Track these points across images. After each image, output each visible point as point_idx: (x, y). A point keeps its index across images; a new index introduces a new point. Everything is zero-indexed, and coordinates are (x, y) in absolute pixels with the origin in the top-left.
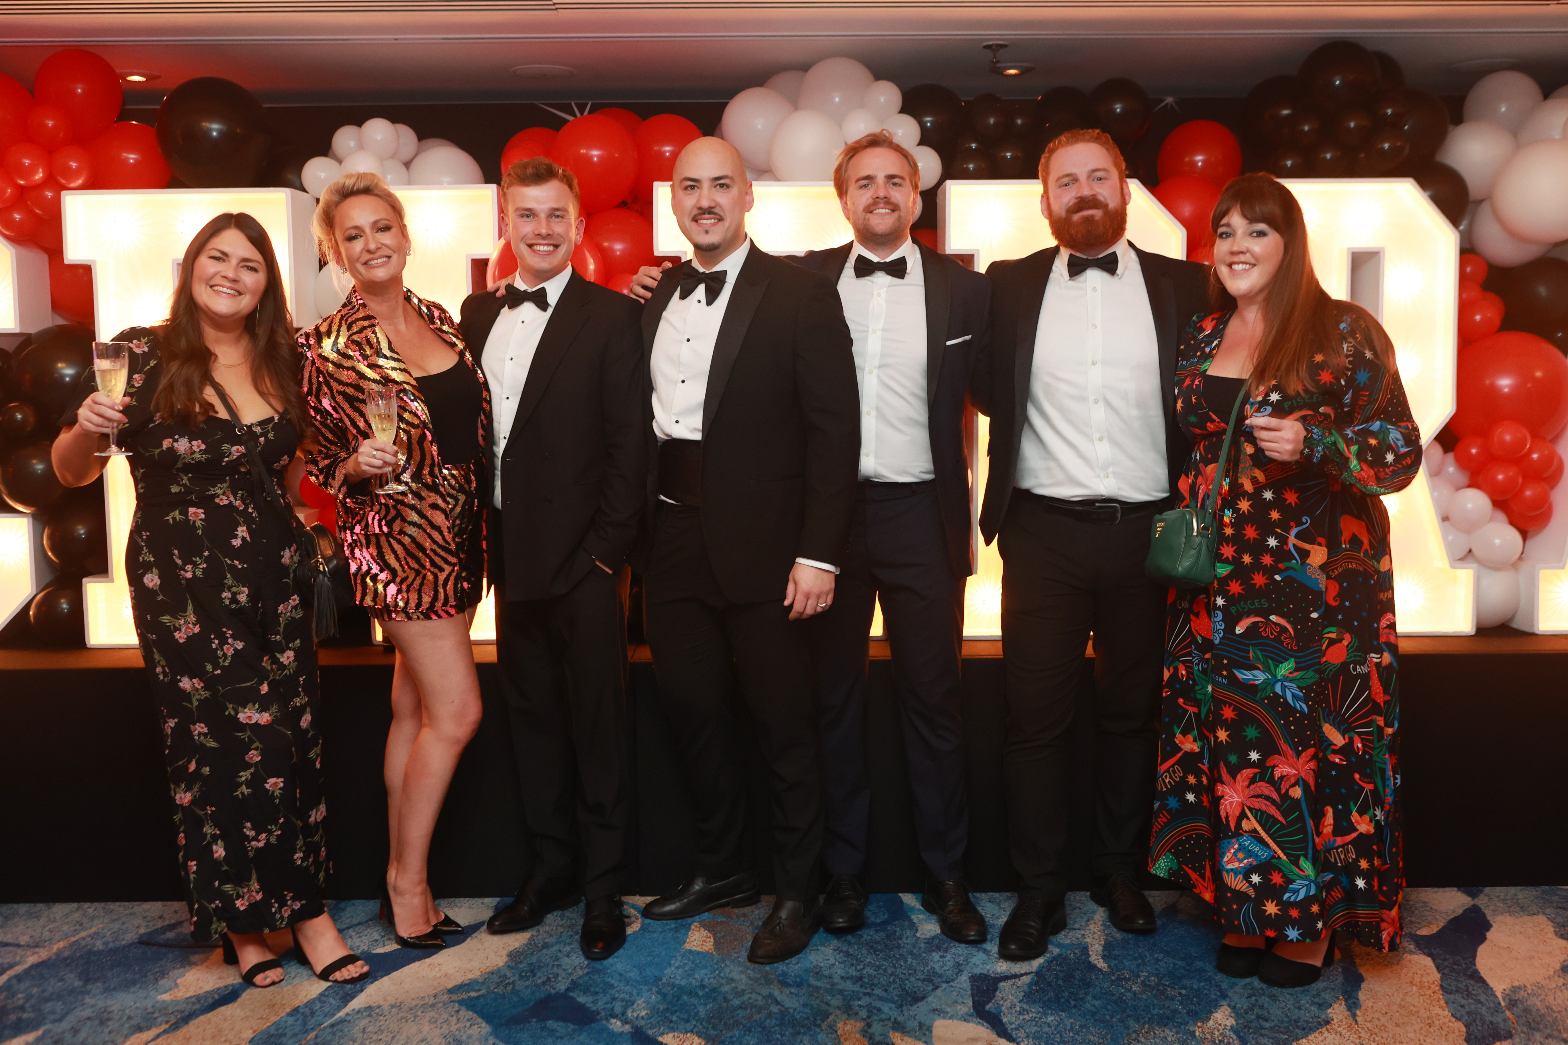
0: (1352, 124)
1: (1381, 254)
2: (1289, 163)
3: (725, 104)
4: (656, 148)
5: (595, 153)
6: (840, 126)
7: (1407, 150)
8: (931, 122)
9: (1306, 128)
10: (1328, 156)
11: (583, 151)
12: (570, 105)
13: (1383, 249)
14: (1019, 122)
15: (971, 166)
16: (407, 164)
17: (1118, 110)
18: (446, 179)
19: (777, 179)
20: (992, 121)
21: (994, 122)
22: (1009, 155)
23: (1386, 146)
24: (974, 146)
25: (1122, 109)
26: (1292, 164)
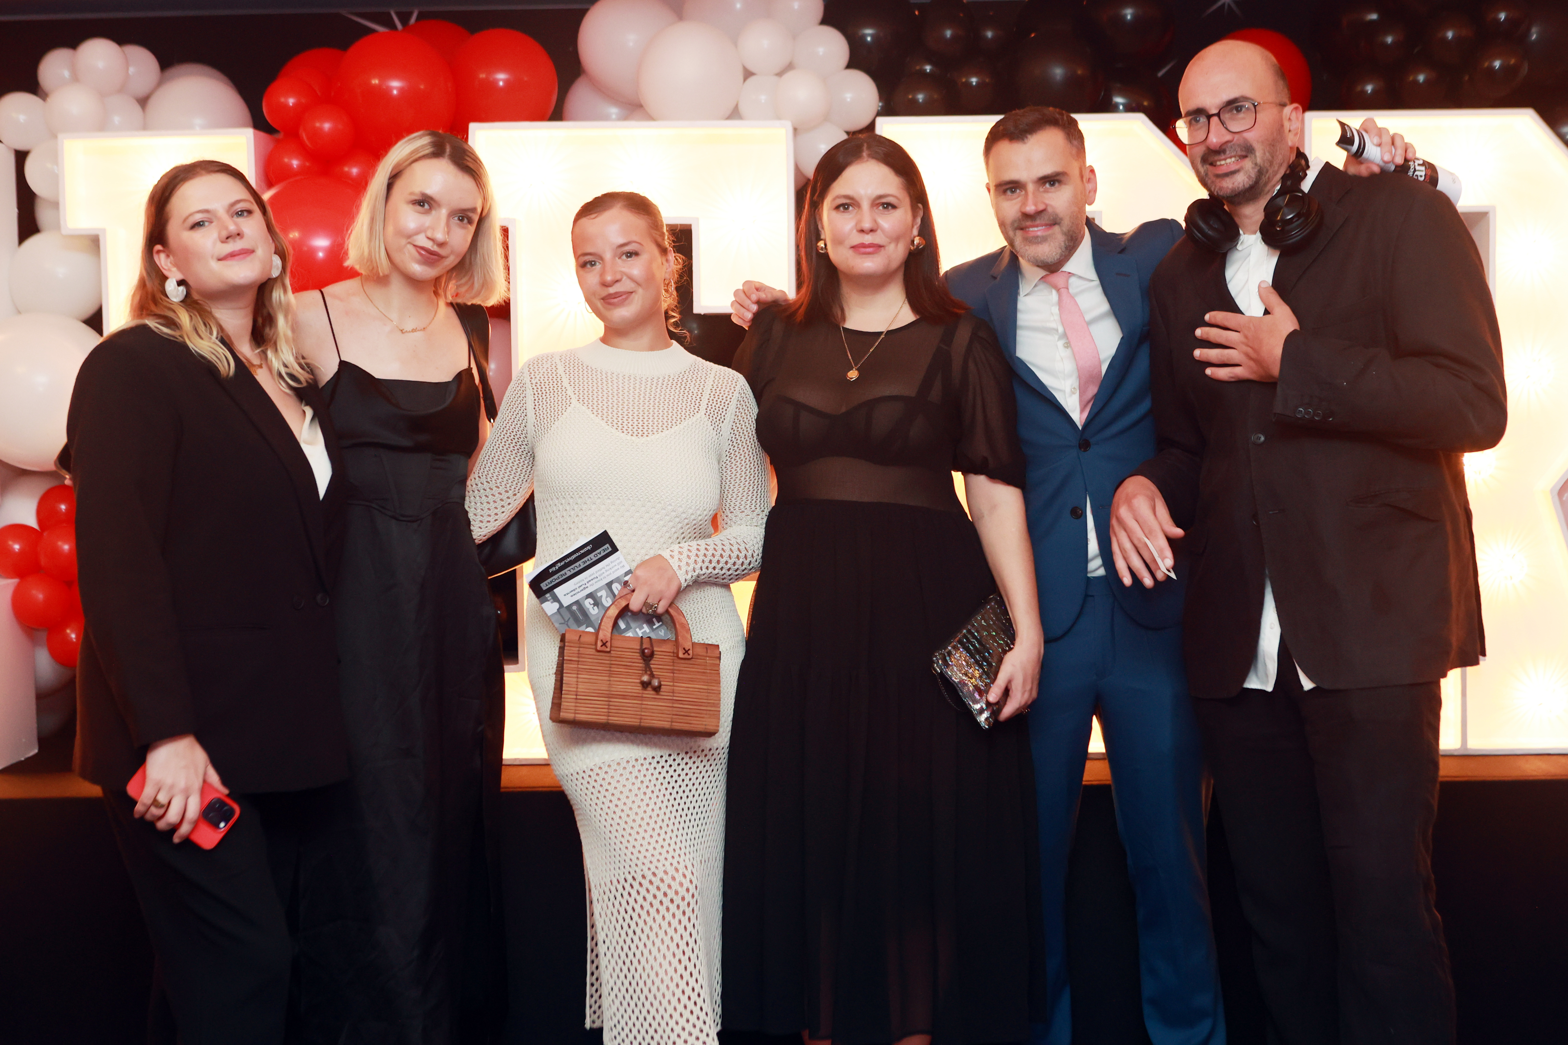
0: (1450, 35)
1: (1491, 215)
2: (1369, 88)
3: (582, 13)
4: (482, 76)
5: (395, 85)
6: (735, 43)
7: (1525, 69)
8: (872, 36)
9: (1389, 40)
10: (1421, 78)
11: (375, 81)
12: (389, 15)
13: (1494, 208)
14: (989, 34)
15: (920, 97)
16: (143, 101)
17: (1129, 17)
18: (198, 121)
19: (650, 118)
20: (948, 33)
21: (952, 35)
22: (974, 80)
23: (1497, 64)
24: (928, 68)
25: (1134, 16)
26: (1373, 90)
